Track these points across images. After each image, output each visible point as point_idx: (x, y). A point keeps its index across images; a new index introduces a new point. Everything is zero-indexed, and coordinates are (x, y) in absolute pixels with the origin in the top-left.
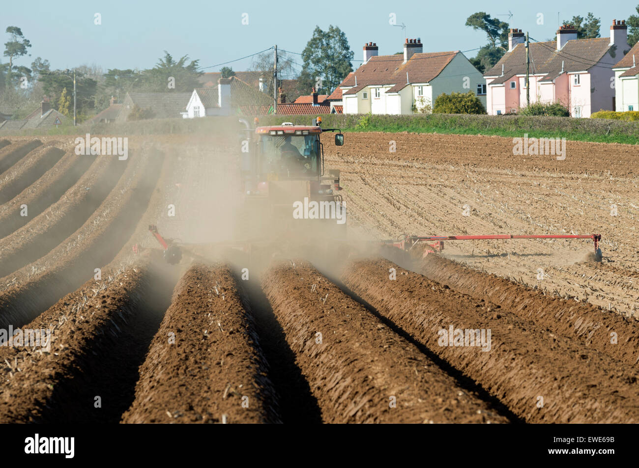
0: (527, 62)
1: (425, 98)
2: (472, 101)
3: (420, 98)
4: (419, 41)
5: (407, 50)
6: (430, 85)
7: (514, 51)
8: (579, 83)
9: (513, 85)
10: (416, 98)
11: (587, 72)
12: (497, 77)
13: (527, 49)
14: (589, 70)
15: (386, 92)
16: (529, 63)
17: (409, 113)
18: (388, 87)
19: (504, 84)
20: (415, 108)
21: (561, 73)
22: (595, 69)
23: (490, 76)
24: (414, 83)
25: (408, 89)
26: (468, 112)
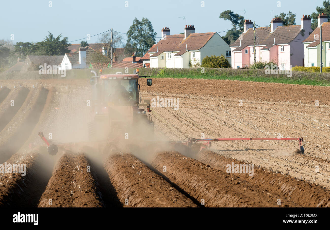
0: (254, 38)
1: (197, 59)
2: (223, 61)
3: (194, 59)
4: (193, 26)
5: (187, 31)
6: (199, 51)
7: (247, 33)
8: (284, 50)
9: (246, 52)
10: (192, 59)
11: (288, 44)
12: (237, 47)
13: (254, 31)
14: (289, 43)
15: (174, 56)
16: (255, 39)
17: (187, 67)
18: (176, 53)
19: (241, 51)
20: (191, 65)
21: (273, 45)
22: (293, 42)
23: (233, 46)
24: (190, 50)
25: (187, 54)
26: (221, 67)
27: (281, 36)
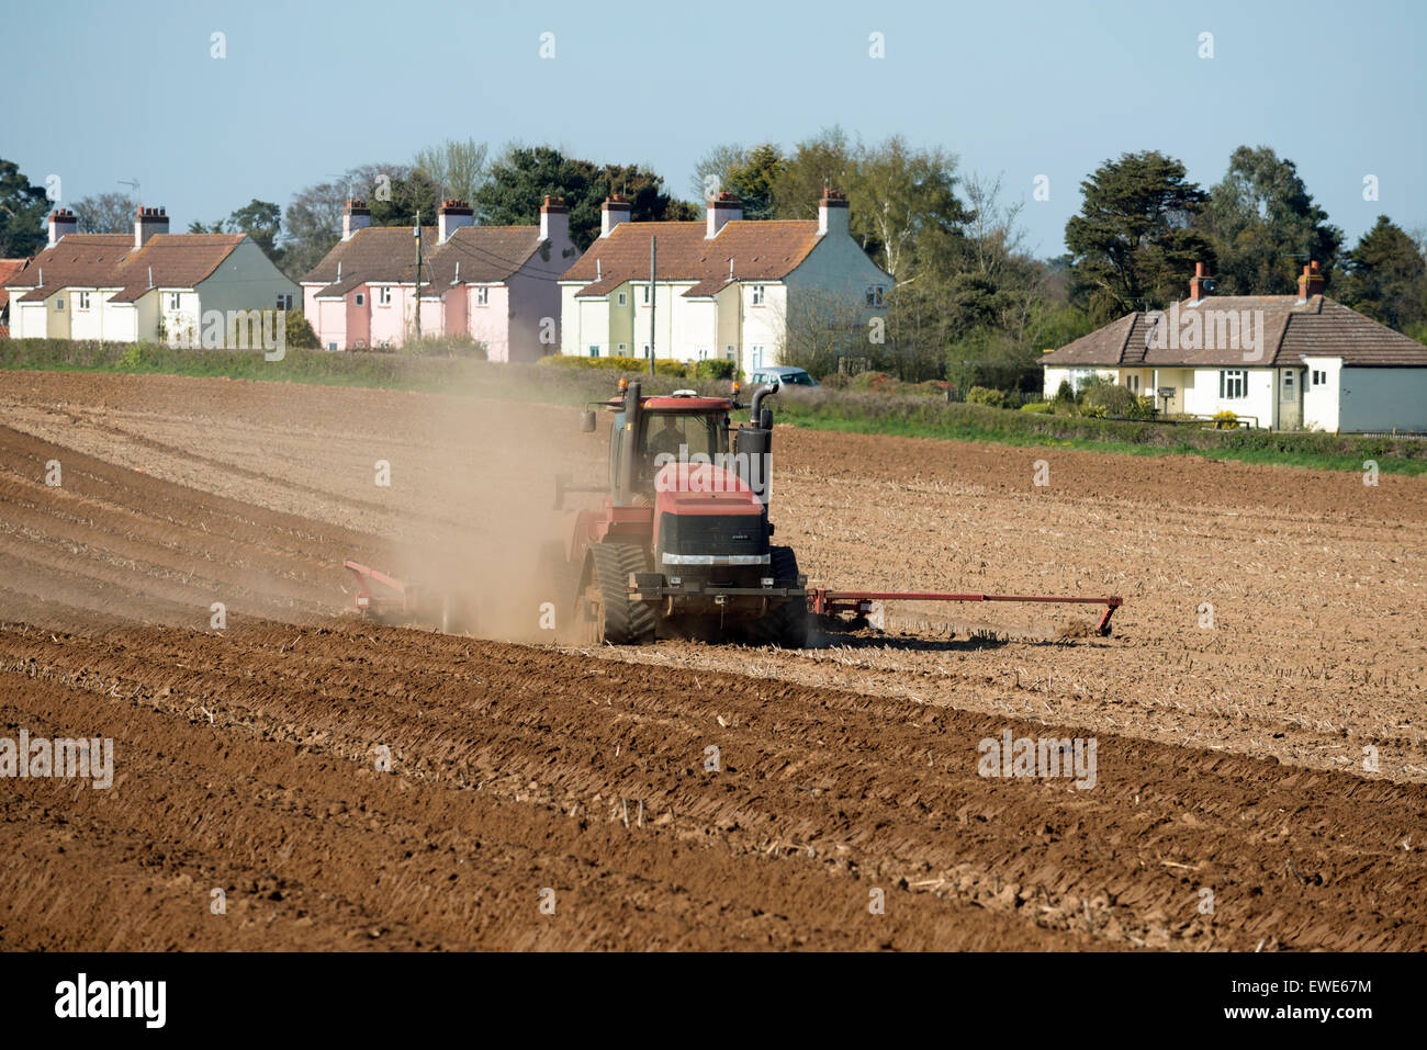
0: (417, 263)
1: (186, 315)
2: (299, 325)
3: (174, 314)
4: (163, 212)
5: (143, 227)
6: (195, 292)
7: (354, 241)
9: (360, 300)
10: (165, 314)
11: (502, 284)
12: (329, 284)
13: (418, 240)
14: (507, 281)
15: (109, 301)
17: (152, 339)
18: (111, 293)
19: (345, 296)
20: (163, 332)
21: (453, 283)
22: (517, 277)
23: (314, 281)
24: (162, 287)
25: (150, 298)
26: (293, 345)
27: (489, 258)
